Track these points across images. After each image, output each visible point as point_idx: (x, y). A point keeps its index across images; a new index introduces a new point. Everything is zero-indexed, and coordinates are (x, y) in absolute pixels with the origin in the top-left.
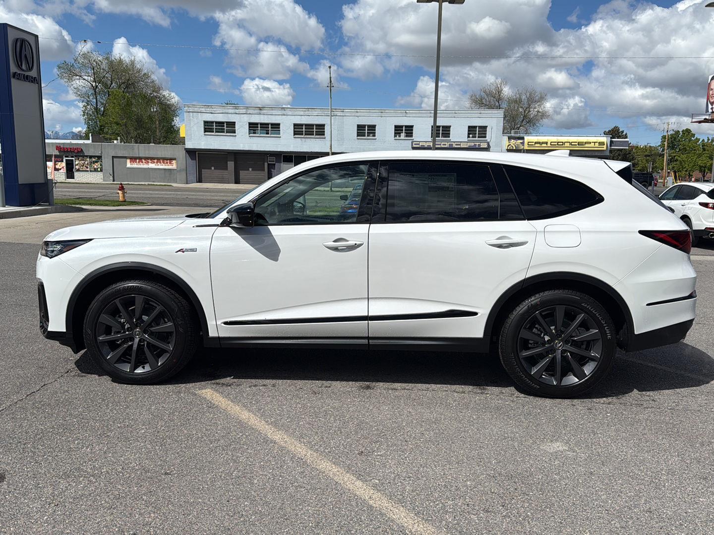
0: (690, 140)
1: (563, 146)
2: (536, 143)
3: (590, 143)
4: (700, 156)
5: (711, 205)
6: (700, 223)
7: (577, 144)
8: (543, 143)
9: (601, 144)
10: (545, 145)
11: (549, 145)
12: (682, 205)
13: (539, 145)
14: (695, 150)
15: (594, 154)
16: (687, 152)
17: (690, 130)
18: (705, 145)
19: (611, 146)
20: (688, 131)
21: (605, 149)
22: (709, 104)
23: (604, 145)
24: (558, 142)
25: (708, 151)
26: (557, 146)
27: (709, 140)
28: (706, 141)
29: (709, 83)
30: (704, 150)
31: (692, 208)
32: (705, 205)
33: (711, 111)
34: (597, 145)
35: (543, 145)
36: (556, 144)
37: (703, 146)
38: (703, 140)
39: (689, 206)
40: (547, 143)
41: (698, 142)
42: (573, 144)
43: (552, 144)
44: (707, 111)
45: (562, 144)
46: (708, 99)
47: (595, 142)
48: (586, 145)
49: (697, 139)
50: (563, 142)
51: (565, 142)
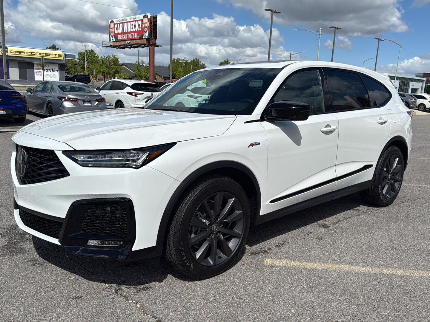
0: (94, 56)
1: (35, 55)
2: (16, 52)
3: (53, 55)
4: (101, 66)
5: (134, 94)
6: (129, 105)
7: (44, 54)
8: (21, 52)
9: (60, 55)
10: (23, 54)
11: (26, 54)
12: (116, 94)
13: (18, 53)
14: (97, 62)
15: (55, 62)
16: (94, 63)
17: (93, 50)
18: (103, 60)
19: (65, 57)
20: (92, 51)
21: (62, 59)
22: (111, 37)
23: (61, 56)
24: (32, 53)
25: (105, 63)
26: (31, 55)
27: (104, 57)
28: (103, 58)
29: (110, 25)
30: (103, 63)
31: (123, 95)
32: (131, 94)
33: (112, 41)
34: (57, 56)
35: (22, 54)
36: (31, 53)
37: (102, 60)
38: (102, 57)
39: (120, 94)
40: (24, 53)
41: (98, 58)
42: (41, 54)
43: (28, 53)
44: (110, 40)
45: (34, 54)
46: (110, 34)
47: (55, 54)
48: (51, 56)
49: (97, 56)
50: (35, 53)
51: (36, 53)
